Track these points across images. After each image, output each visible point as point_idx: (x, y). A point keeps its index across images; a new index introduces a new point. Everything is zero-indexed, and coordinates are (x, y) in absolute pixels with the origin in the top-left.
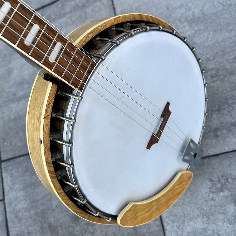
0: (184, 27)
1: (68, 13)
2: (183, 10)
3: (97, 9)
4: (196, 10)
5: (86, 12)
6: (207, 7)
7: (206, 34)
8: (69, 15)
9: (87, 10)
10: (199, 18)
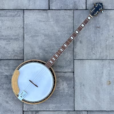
0: (43, 36)
1: (8, 16)
2: (43, 31)
3: (18, 19)
4: (47, 33)
5: (14, 19)
6: (50, 33)
7: (47, 40)
8: (8, 17)
9: (15, 18)
10: (47, 35)
